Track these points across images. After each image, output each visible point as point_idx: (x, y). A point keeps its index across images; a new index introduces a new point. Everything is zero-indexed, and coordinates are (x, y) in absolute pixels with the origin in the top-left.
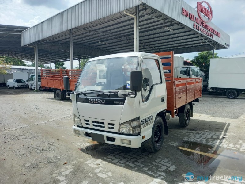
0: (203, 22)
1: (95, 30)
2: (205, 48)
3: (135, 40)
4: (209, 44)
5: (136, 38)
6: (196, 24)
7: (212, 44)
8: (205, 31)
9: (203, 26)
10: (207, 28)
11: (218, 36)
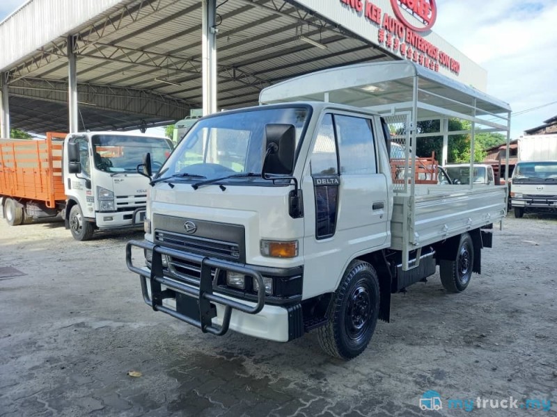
0: (406, 29)
5: (208, 59)
6: (385, 32)
8: (413, 52)
9: (409, 38)
10: (420, 45)
11: (452, 68)
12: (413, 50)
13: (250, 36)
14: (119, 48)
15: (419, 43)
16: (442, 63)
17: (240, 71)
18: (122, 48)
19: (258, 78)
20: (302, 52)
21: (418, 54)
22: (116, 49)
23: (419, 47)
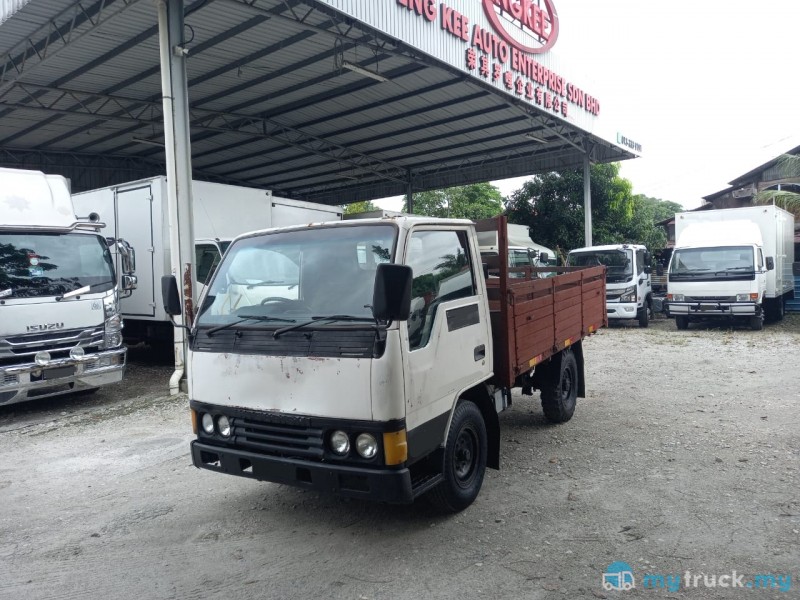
0: (511, 50)
1: (107, 90)
2: (560, 159)
3: (166, 105)
4: (569, 146)
5: (172, 99)
6: (477, 54)
7: (578, 144)
8: (525, 85)
9: (517, 63)
10: (537, 74)
11: (588, 108)
12: (524, 80)
13: (275, 67)
14: (66, 91)
15: (535, 70)
16: (572, 101)
17: (272, 123)
18: (71, 92)
20: (363, 90)
21: (534, 86)
22: (61, 93)
23: (535, 77)
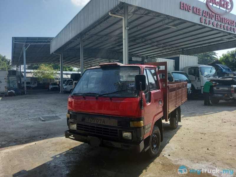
0: (215, 15)
5: (125, 39)
6: (204, 18)
8: (220, 25)
14: (98, 36)
15: (224, 20)
17: (144, 39)
19: (152, 41)
21: (223, 24)
